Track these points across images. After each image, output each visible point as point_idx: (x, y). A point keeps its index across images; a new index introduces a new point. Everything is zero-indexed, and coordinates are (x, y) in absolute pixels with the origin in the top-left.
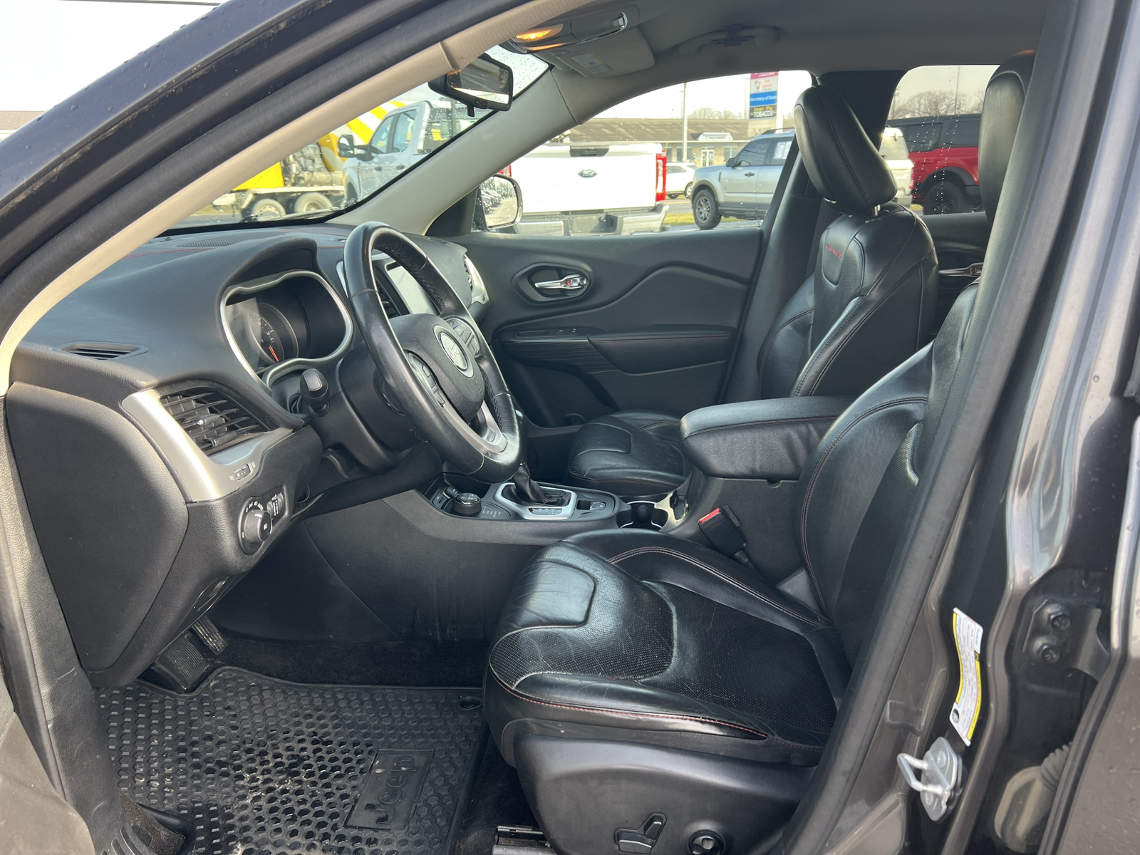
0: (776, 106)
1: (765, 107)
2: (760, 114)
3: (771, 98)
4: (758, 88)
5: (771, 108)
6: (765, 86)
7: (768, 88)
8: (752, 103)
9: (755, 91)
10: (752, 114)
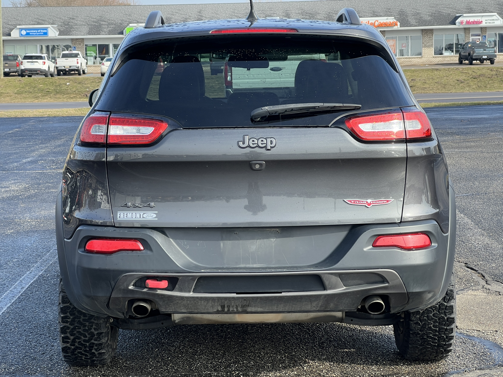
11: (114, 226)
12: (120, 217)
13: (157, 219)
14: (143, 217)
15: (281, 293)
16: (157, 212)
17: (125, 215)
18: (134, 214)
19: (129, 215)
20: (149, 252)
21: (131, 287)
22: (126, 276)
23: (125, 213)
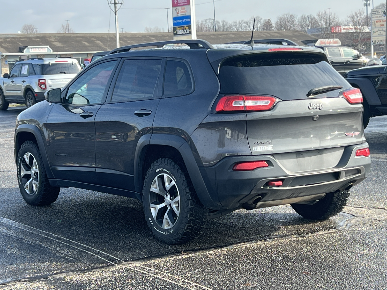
0: (191, 26)
1: (183, 27)
2: (181, 32)
3: (187, 20)
4: (178, 13)
5: (187, 28)
6: (182, 12)
7: (184, 13)
8: (174, 24)
9: (175, 16)
10: (175, 32)
11: (252, 155)
12: (254, 150)
13: (273, 149)
14: (266, 149)
15: (322, 183)
16: (272, 146)
17: (257, 149)
18: (261, 148)
19: (259, 148)
20: (272, 168)
21: (262, 187)
22: (262, 181)
23: (257, 147)
